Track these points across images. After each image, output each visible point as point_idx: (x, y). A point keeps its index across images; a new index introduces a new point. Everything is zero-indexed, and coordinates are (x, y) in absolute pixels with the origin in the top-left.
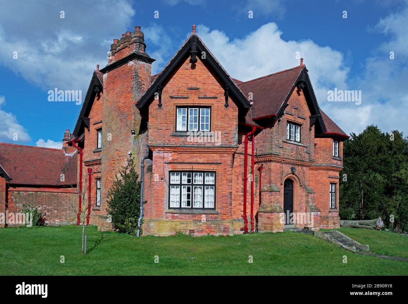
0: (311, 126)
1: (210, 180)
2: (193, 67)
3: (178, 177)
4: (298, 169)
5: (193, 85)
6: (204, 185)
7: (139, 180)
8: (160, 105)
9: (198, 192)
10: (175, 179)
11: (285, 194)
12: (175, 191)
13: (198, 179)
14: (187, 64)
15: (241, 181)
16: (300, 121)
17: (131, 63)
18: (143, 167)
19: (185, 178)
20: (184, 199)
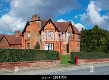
0: (72, 33)
1: (53, 45)
2: (50, 24)
3: (47, 44)
4: (69, 42)
5: (50, 27)
6: (51, 46)
7: (39, 45)
8: (43, 31)
9: (50, 47)
10: (46, 45)
11: (67, 47)
12: (46, 47)
13: (50, 45)
14: (49, 23)
15: (58, 45)
16: (70, 32)
17: (37, 21)
18: (40, 42)
19: (48, 44)
20: (48, 48)
